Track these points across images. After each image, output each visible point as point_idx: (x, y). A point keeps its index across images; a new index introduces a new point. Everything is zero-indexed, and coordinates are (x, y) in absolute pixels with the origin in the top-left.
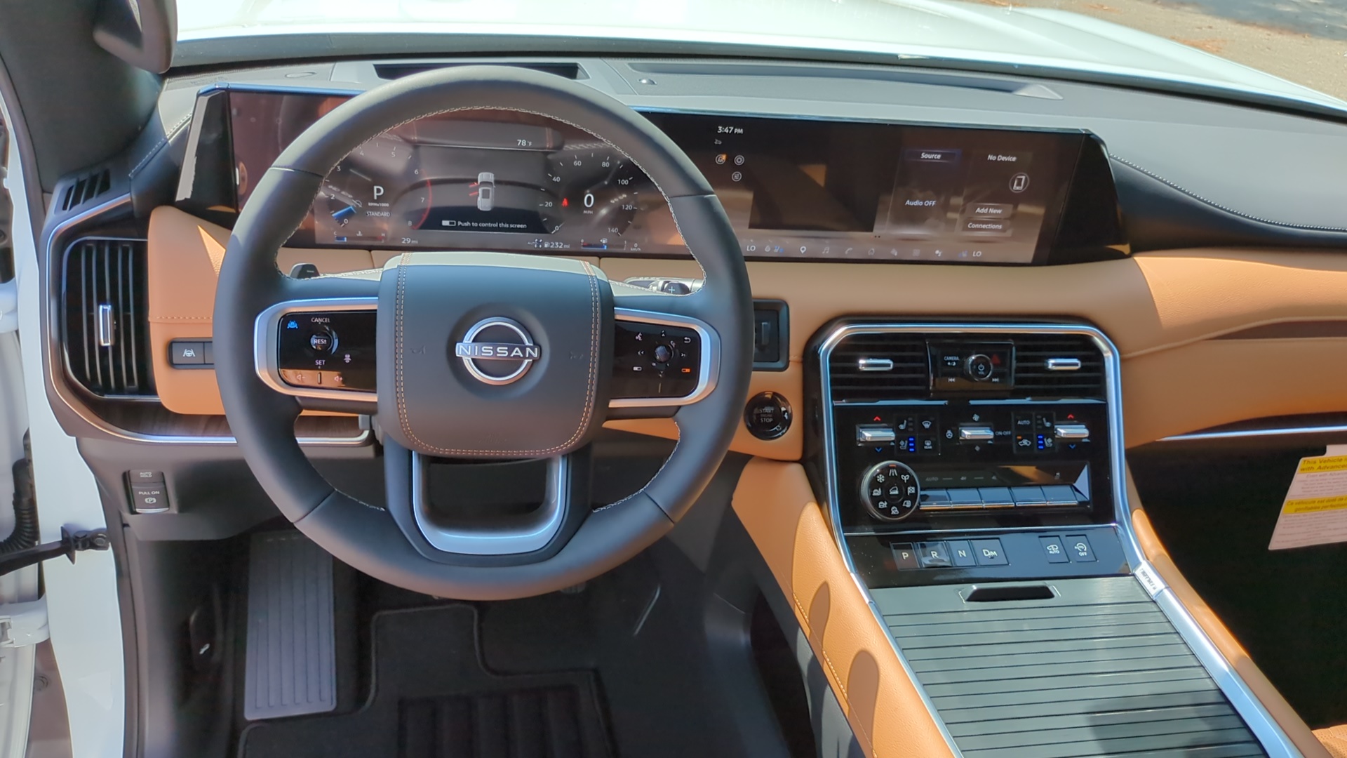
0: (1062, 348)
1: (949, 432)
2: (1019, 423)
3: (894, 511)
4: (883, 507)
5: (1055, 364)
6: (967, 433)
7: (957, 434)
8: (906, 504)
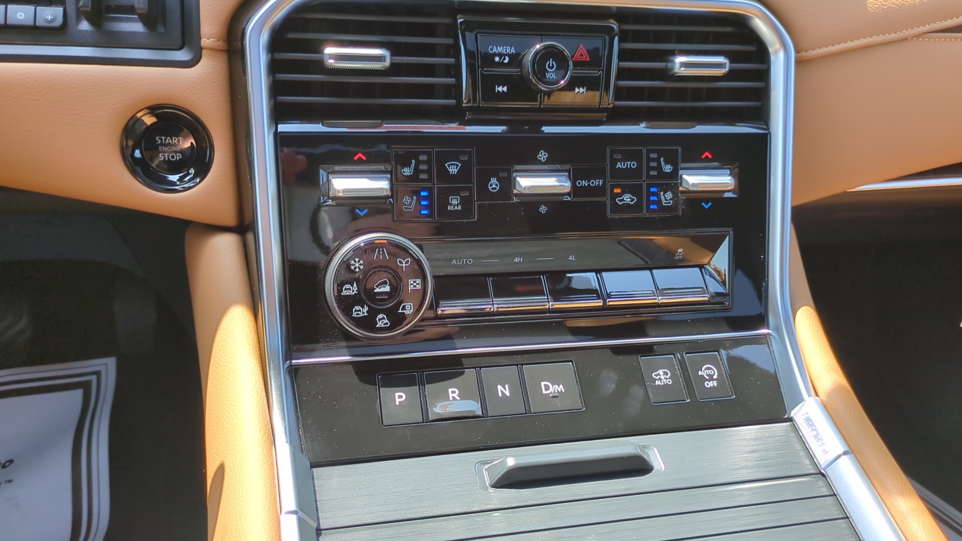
0: (704, 38)
1: (494, 181)
2: (619, 165)
3: (382, 321)
4: (361, 315)
5: (684, 65)
6: (526, 183)
7: (508, 184)
8: (404, 308)
